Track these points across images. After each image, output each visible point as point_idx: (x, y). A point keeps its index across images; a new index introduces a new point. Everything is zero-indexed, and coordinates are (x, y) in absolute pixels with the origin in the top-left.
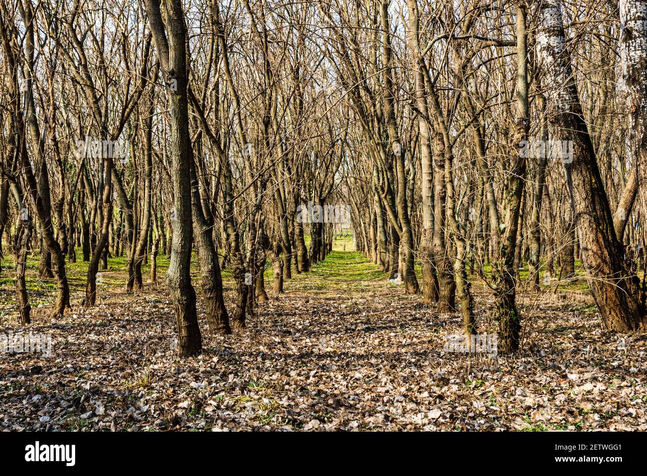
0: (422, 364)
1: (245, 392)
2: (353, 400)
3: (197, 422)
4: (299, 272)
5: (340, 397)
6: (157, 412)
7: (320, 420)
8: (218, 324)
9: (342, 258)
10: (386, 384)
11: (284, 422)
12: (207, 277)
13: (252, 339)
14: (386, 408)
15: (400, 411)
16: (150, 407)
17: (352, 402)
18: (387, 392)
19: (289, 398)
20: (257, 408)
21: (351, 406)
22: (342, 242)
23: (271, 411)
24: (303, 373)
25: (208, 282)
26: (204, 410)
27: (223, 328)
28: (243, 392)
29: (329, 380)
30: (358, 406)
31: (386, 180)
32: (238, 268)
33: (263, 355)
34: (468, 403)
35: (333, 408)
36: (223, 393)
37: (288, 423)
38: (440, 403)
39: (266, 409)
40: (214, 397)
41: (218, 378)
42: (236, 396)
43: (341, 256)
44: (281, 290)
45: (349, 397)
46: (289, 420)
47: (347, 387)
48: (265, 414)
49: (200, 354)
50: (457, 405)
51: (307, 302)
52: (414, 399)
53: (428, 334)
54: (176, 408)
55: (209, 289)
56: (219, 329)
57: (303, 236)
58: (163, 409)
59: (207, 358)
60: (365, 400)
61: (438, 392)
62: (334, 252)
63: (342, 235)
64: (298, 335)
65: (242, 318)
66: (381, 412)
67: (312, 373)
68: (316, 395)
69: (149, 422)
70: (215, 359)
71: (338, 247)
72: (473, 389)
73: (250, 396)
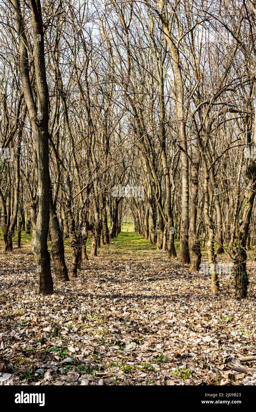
0: (190, 304)
1: (85, 321)
2: (154, 328)
3: (57, 342)
4: (104, 244)
5: (146, 326)
6: (30, 334)
7: (136, 343)
8: (61, 274)
9: (127, 236)
10: (172, 318)
11: (113, 343)
12: (55, 246)
13: (82, 284)
14: (176, 335)
15: (186, 337)
16: (25, 330)
17: (154, 330)
18: (174, 323)
19: (114, 327)
20: (94, 333)
21: (153, 333)
22: (127, 227)
23: (104, 335)
24: (119, 309)
25: (55, 249)
26: (60, 334)
27: (64, 277)
28: (84, 322)
29: (136, 313)
30: (158, 333)
31: (159, 191)
32: (73, 241)
33: (91, 295)
34: (227, 332)
35: (142, 333)
36: (71, 322)
37: (116, 344)
38: (209, 331)
39: (100, 334)
40: (65, 324)
41: (66, 311)
42: (80, 324)
43: (126, 235)
44: (96, 254)
45: (152, 326)
46: (117, 342)
47: (148, 319)
48: (101, 337)
49: (52, 294)
50: (220, 333)
51: (112, 262)
52: (193, 329)
53: (187, 284)
54: (42, 331)
55: (56, 253)
56: (61, 278)
57: (107, 222)
58: (34, 332)
59: (57, 297)
60: (162, 329)
61: (206, 324)
62: (122, 232)
63: (126, 223)
64: (109, 282)
65: (75, 271)
66: (173, 337)
67: (124, 309)
68: (130, 324)
69: (25, 341)
70: (62, 298)
71: (124, 229)
72: (228, 323)
73: (88, 325)
